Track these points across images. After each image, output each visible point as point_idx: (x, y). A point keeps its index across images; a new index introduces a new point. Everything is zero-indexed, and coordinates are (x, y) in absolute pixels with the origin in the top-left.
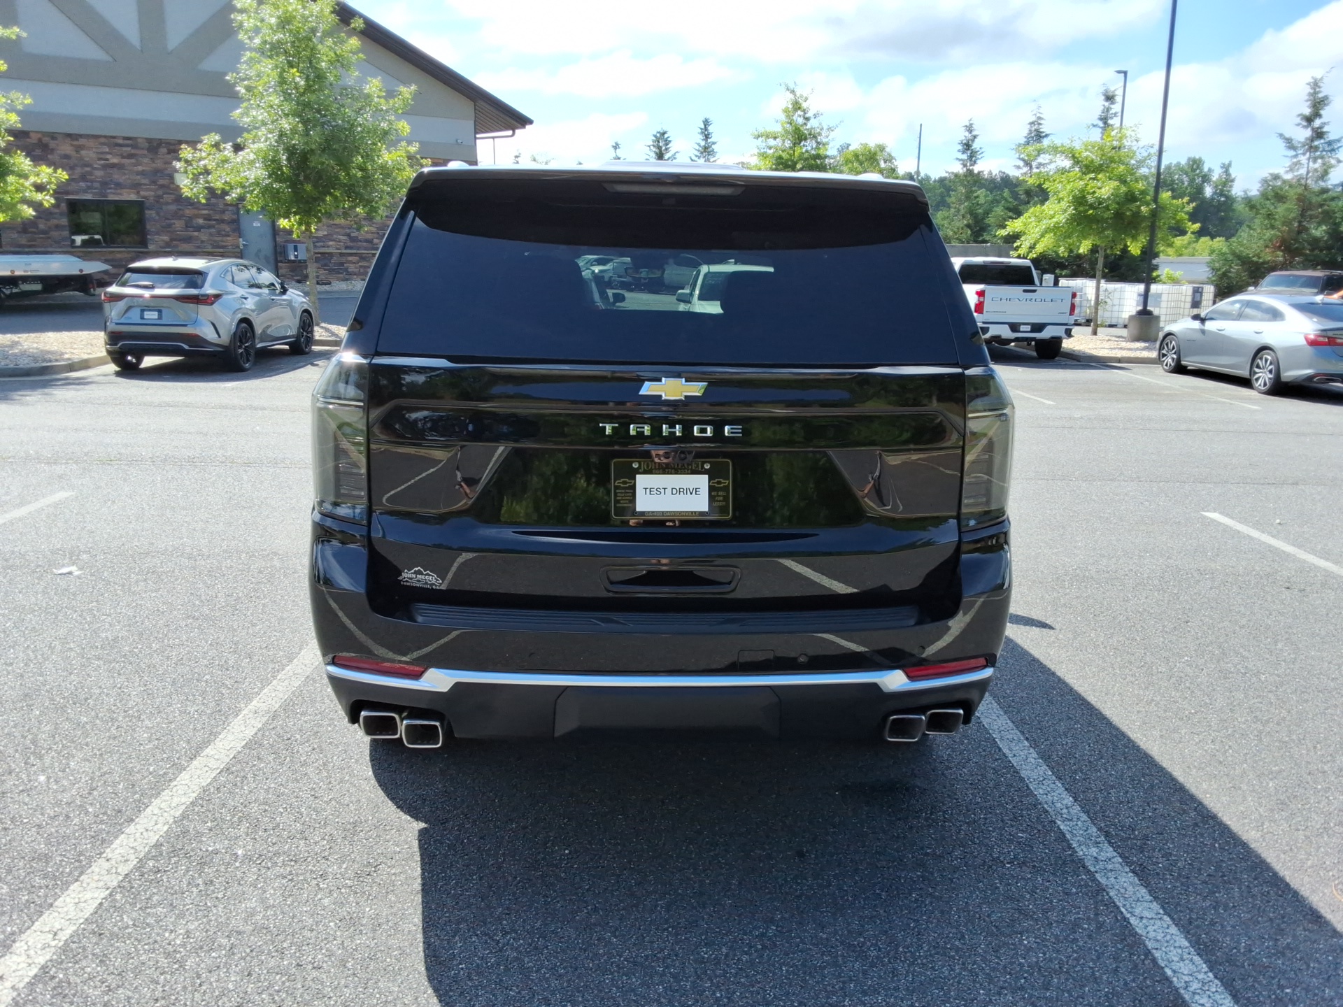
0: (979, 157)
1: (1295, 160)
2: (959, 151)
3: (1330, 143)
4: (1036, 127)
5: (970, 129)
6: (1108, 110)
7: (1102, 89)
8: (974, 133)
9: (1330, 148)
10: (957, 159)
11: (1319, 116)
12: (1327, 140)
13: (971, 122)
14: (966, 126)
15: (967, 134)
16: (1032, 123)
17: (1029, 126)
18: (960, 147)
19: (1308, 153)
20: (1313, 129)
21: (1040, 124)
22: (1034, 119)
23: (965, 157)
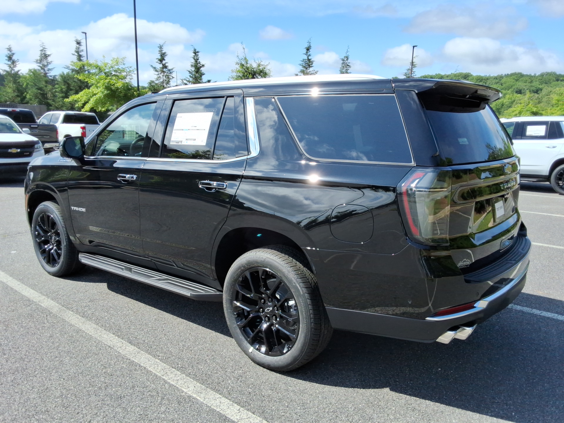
0: (17, 63)
1: (158, 76)
2: (6, 60)
3: (169, 70)
4: (44, 52)
5: (9, 49)
6: (79, 48)
7: (75, 39)
8: (12, 52)
9: (170, 72)
10: (5, 64)
11: (164, 59)
12: (168, 69)
13: (10, 47)
14: (8, 49)
15: (9, 52)
16: (41, 50)
17: (40, 52)
18: (7, 58)
19: (162, 74)
20: (163, 64)
21: (45, 51)
22: (41, 48)
23: (9, 63)
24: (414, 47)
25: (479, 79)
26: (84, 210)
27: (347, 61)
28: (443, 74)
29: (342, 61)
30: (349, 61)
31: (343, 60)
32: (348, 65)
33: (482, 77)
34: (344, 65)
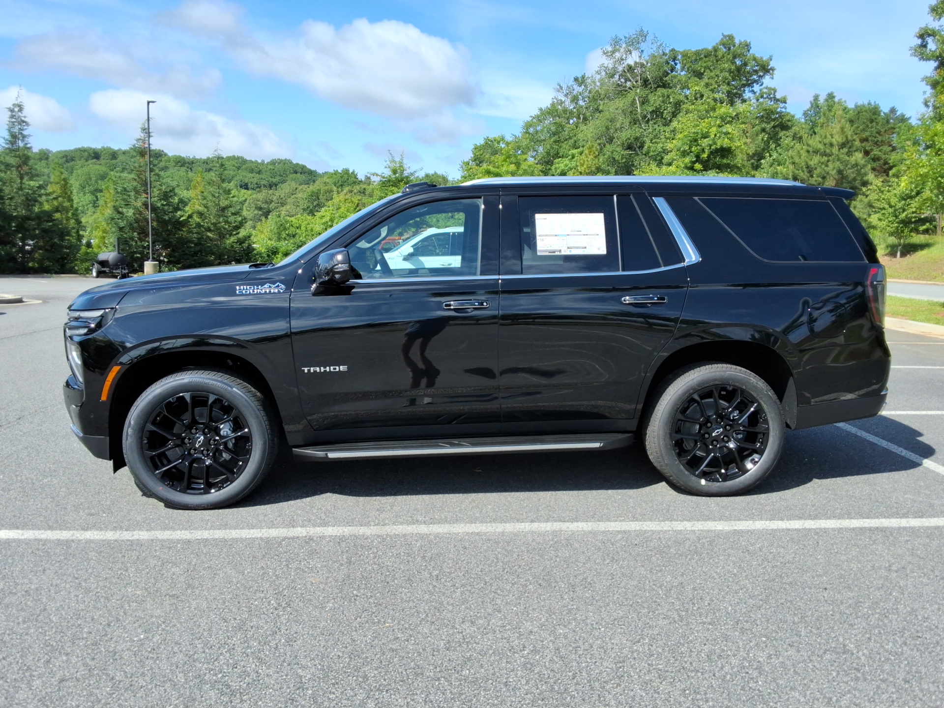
24: (149, 103)
25: (179, 162)
26: (343, 368)
27: (20, 113)
28: (116, 148)
29: (10, 113)
30: (25, 113)
31: (12, 111)
32: (23, 122)
33: (183, 158)
34: (14, 120)
